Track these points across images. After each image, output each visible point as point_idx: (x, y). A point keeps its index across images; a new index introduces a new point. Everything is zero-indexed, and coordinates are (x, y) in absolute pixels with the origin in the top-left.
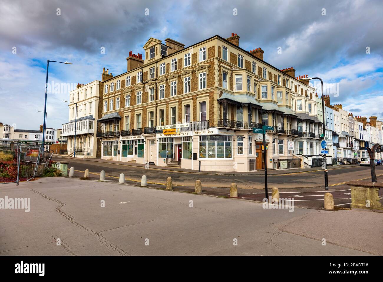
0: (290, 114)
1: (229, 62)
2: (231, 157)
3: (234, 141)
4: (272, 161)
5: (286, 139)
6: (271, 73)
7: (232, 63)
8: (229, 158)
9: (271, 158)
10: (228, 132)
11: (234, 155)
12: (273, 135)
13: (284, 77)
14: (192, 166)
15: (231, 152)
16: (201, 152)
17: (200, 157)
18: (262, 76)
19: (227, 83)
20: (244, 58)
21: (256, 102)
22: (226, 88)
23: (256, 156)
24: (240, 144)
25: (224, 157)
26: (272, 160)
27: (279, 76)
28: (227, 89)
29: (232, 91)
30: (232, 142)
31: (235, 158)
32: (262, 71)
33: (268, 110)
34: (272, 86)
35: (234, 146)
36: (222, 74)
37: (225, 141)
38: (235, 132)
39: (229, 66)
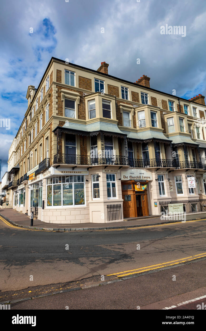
0: (184, 143)
1: (78, 87)
2: (84, 204)
3: (87, 182)
4: (158, 205)
5: (184, 174)
6: (155, 98)
7: (83, 88)
8: (81, 204)
9: (156, 201)
10: (74, 170)
11: (87, 201)
12: (156, 171)
13: (179, 103)
14: (42, 216)
15: (83, 196)
16: (49, 198)
17: (48, 206)
18: (139, 102)
19: (75, 111)
20: (105, 83)
21: (119, 130)
22: (74, 118)
23: (123, 200)
24: (96, 186)
25: (73, 203)
26: (158, 203)
27: (169, 101)
28: (76, 118)
29: (84, 121)
30: (85, 184)
31: (90, 204)
32: (138, 96)
33: (145, 140)
34: (151, 110)
35: (88, 188)
36: (63, 101)
37: (73, 183)
38: (88, 170)
39: (77, 91)
